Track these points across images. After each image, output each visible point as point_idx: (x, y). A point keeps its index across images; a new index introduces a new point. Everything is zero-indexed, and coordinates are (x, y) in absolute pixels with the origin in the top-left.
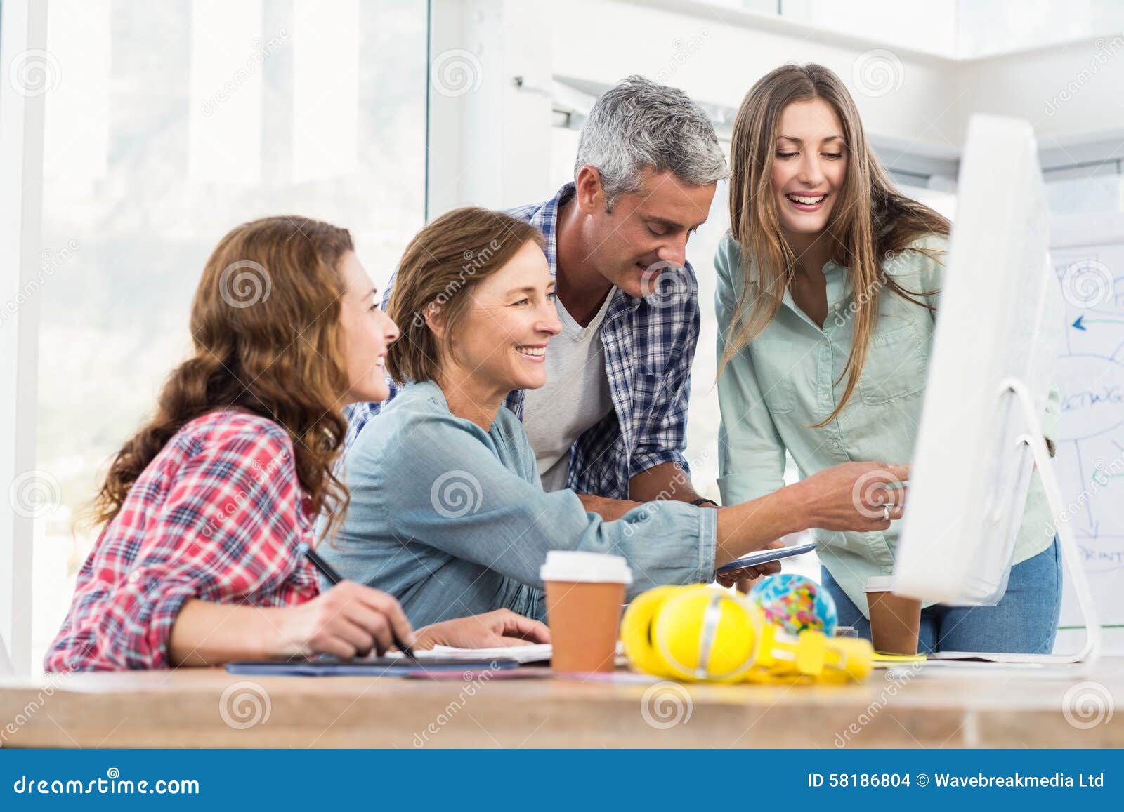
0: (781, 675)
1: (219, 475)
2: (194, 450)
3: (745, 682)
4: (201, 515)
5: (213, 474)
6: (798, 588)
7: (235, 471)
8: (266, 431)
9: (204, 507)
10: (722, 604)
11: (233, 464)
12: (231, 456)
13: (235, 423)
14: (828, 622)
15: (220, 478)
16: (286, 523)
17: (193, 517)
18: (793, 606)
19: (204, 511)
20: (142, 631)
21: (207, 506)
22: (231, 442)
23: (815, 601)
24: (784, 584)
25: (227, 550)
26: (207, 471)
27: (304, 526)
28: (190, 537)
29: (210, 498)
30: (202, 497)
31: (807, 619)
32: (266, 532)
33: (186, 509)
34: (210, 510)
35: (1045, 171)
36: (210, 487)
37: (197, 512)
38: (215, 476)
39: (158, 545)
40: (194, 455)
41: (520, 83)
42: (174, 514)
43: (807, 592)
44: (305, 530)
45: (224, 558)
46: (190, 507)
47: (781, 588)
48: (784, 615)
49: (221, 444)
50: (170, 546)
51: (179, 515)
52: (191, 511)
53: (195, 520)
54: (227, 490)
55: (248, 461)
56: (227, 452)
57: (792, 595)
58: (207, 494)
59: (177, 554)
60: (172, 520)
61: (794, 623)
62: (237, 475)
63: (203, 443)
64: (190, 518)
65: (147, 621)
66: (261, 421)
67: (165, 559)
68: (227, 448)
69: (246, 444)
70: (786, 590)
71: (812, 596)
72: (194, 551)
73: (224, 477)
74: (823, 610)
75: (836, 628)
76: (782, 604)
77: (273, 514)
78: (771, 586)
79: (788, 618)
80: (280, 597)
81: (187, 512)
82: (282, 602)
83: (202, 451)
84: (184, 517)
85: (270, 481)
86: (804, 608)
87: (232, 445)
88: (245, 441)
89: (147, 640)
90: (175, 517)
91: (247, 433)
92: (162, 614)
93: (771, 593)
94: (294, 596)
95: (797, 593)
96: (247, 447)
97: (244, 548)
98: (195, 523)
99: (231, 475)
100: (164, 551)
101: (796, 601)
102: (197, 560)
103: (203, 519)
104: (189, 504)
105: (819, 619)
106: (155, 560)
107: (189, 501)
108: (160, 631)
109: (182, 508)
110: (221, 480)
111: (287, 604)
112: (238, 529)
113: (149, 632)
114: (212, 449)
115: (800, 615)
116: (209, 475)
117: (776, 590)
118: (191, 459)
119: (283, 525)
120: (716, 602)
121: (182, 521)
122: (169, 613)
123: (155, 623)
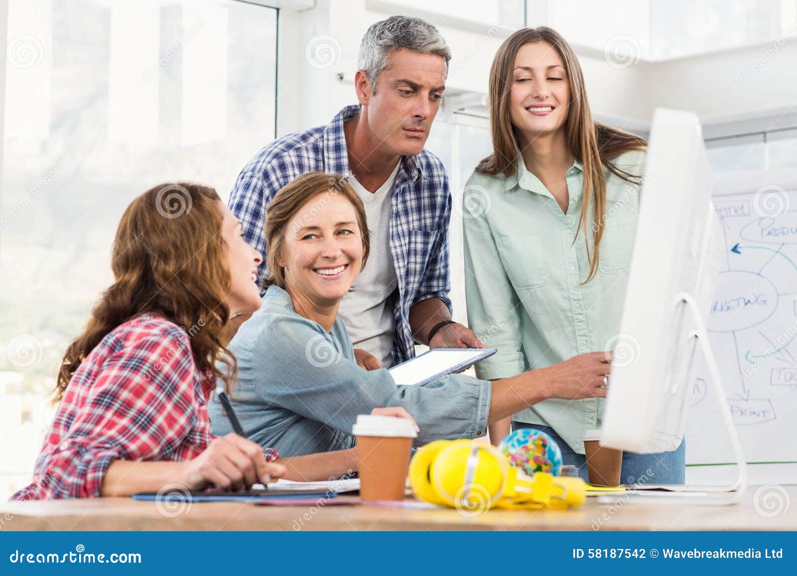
0: (521, 503)
1: (132, 368)
2: (117, 347)
3: (495, 508)
4: (118, 398)
5: (128, 367)
6: (535, 440)
7: (144, 365)
8: (169, 333)
9: (120, 392)
10: (479, 453)
11: (143, 360)
12: (142, 353)
13: (147, 327)
14: (556, 464)
15: (132, 370)
16: (186, 399)
17: (112, 400)
18: (531, 453)
19: (120, 395)
20: (81, 482)
21: (123, 392)
22: (143, 342)
23: (547, 449)
24: (524, 437)
25: (137, 423)
26: (124, 365)
27: (201, 401)
28: (109, 415)
29: (125, 385)
30: (118, 385)
31: (541, 462)
32: (169, 407)
33: (107, 394)
34: (125, 394)
35: (706, 141)
36: (125, 377)
37: (115, 396)
38: (129, 369)
39: (84, 421)
40: (116, 351)
41: (342, 78)
42: (98, 398)
43: (541, 443)
44: (201, 404)
45: (134, 429)
46: (110, 393)
47: (522, 440)
48: (524, 459)
49: (135, 344)
50: (92, 423)
51: (102, 399)
52: (111, 395)
53: (113, 403)
54: (138, 379)
55: (154, 357)
56: (139, 350)
57: (530, 445)
58: (123, 383)
59: (98, 429)
60: (96, 403)
61: (532, 465)
62: (146, 368)
63: (123, 343)
64: (109, 401)
65: (83, 475)
66: (166, 324)
67: (89, 433)
68: (139, 347)
69: (153, 343)
70: (526, 442)
71: (544, 445)
72: (111, 425)
73: (136, 369)
74: (552, 455)
75: (561, 467)
76: (523, 451)
77: (175, 393)
78: (516, 438)
79: (527, 461)
80: (179, 455)
81: (108, 396)
82: (180, 457)
83: (122, 349)
84: (106, 400)
85: (171, 370)
86: (539, 454)
87: (143, 344)
88: (152, 341)
89: (85, 489)
90: (99, 400)
91: (155, 335)
92: (95, 469)
93: (516, 443)
94: (190, 453)
95: (533, 443)
96: (154, 346)
97: (151, 420)
98: (113, 405)
99: (141, 368)
100: (88, 426)
101: (533, 449)
102: (112, 432)
103: (120, 402)
104: (110, 390)
105: (549, 462)
106: (81, 434)
107: (109, 388)
108: (94, 481)
109: (104, 394)
110: (133, 372)
111: (183, 459)
112: (146, 407)
113: (86, 482)
114: (129, 347)
115: (536, 459)
116: (125, 368)
117: (518, 441)
118: (114, 354)
119: (183, 401)
120: (475, 452)
121: (104, 403)
122: (101, 469)
123: (90, 476)
